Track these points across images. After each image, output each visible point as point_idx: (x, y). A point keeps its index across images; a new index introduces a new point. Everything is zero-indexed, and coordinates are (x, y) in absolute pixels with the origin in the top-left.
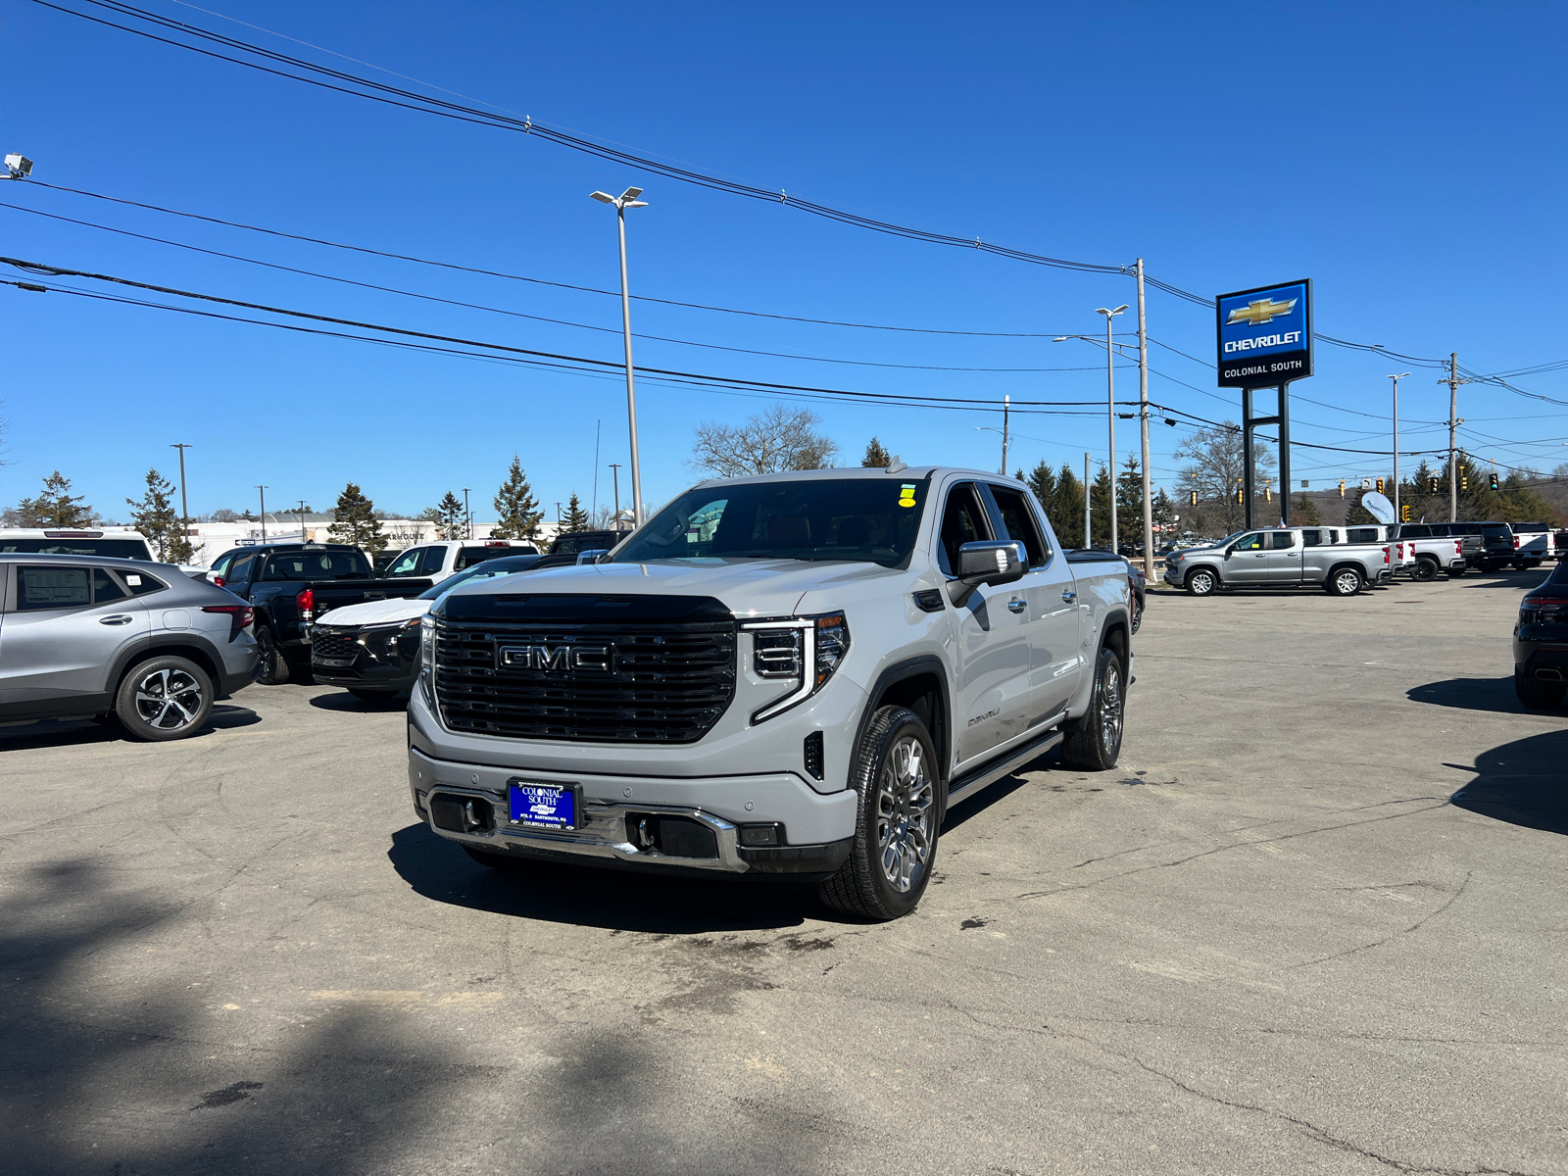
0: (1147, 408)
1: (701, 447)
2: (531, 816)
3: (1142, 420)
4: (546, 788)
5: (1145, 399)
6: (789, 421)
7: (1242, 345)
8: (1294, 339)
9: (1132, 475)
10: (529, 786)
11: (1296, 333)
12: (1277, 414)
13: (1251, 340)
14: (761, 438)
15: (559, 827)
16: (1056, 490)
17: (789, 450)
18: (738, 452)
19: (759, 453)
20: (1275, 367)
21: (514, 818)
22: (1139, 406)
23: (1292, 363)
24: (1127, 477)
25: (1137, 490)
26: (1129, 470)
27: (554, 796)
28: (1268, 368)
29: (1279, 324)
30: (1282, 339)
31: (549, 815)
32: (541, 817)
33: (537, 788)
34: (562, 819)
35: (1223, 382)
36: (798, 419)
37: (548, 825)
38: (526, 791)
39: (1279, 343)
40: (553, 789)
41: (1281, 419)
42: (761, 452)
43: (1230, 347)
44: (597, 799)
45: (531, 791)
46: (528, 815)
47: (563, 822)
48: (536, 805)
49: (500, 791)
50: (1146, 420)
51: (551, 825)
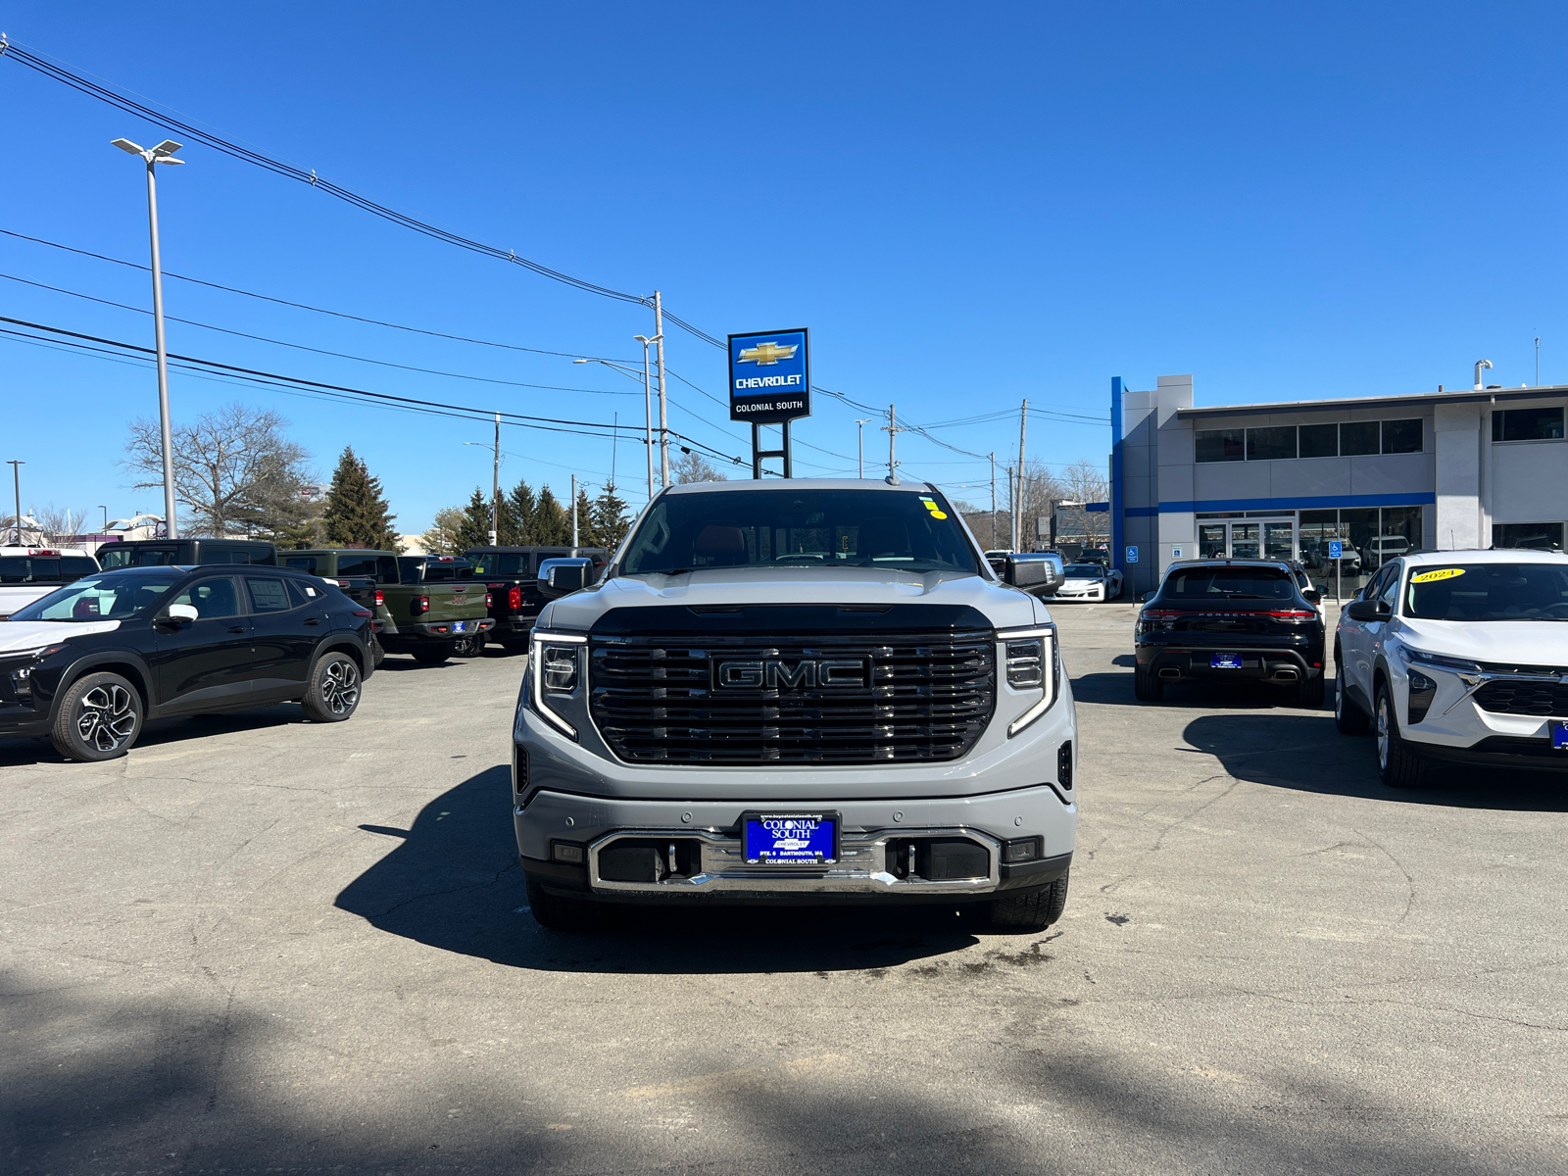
0: (666, 436)
1: (136, 446)
2: (774, 853)
3: (662, 447)
4: (797, 820)
5: (665, 427)
6: (251, 422)
7: (751, 383)
8: (795, 381)
9: (610, 498)
10: (772, 819)
11: (798, 376)
12: (781, 449)
13: (759, 379)
14: (215, 439)
15: (815, 861)
16: (536, 509)
17: (253, 454)
18: (185, 454)
19: (213, 456)
20: (780, 406)
21: (752, 857)
22: (659, 432)
23: (794, 403)
24: (605, 500)
25: (614, 513)
26: (607, 493)
27: (808, 828)
28: (774, 406)
29: (783, 367)
30: (786, 381)
31: (801, 849)
32: (789, 853)
33: (785, 820)
34: (817, 853)
35: (735, 416)
36: (262, 421)
37: (799, 861)
38: (769, 825)
39: (783, 384)
40: (806, 820)
41: (784, 454)
42: (216, 454)
43: (741, 384)
44: (856, 827)
45: (775, 825)
46: (771, 853)
47: (819, 856)
48: (783, 840)
49: (720, 828)
50: (665, 447)
51: (805, 861)
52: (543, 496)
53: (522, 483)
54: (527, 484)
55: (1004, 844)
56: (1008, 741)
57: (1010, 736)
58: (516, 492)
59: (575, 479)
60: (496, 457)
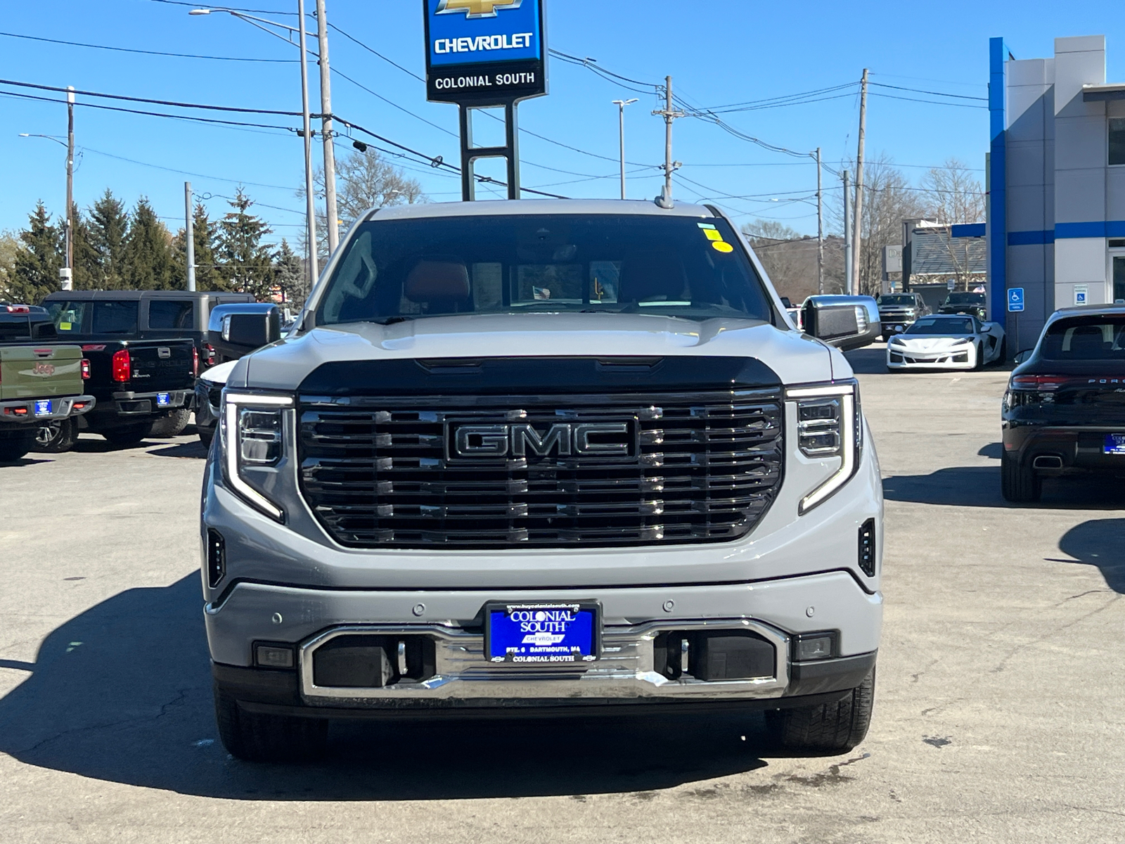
0: (331, 124)
2: (523, 650)
3: (325, 141)
4: (550, 610)
5: (328, 111)
7: (457, 45)
8: (524, 42)
9: (242, 218)
10: (521, 610)
11: (527, 35)
12: (504, 144)
13: (469, 40)
15: (572, 658)
16: (130, 235)
20: (501, 80)
21: (497, 655)
22: (320, 119)
23: (523, 75)
24: (235, 220)
25: (249, 241)
26: (238, 210)
27: (563, 620)
28: (492, 80)
29: (504, 21)
30: (509, 42)
31: (554, 645)
32: (540, 650)
33: (536, 611)
34: (573, 649)
35: (434, 95)
37: (553, 659)
38: (516, 616)
39: (505, 46)
40: (561, 610)
41: (508, 151)
43: (442, 46)
44: (620, 618)
45: (524, 616)
46: (519, 649)
47: (576, 652)
48: (533, 634)
49: (459, 621)
50: (329, 141)
51: (559, 658)
52: (140, 214)
53: (108, 195)
54: (116, 197)
55: (793, 638)
56: (798, 518)
57: (802, 512)
58: (98, 209)
59: (189, 188)
60: (70, 155)
